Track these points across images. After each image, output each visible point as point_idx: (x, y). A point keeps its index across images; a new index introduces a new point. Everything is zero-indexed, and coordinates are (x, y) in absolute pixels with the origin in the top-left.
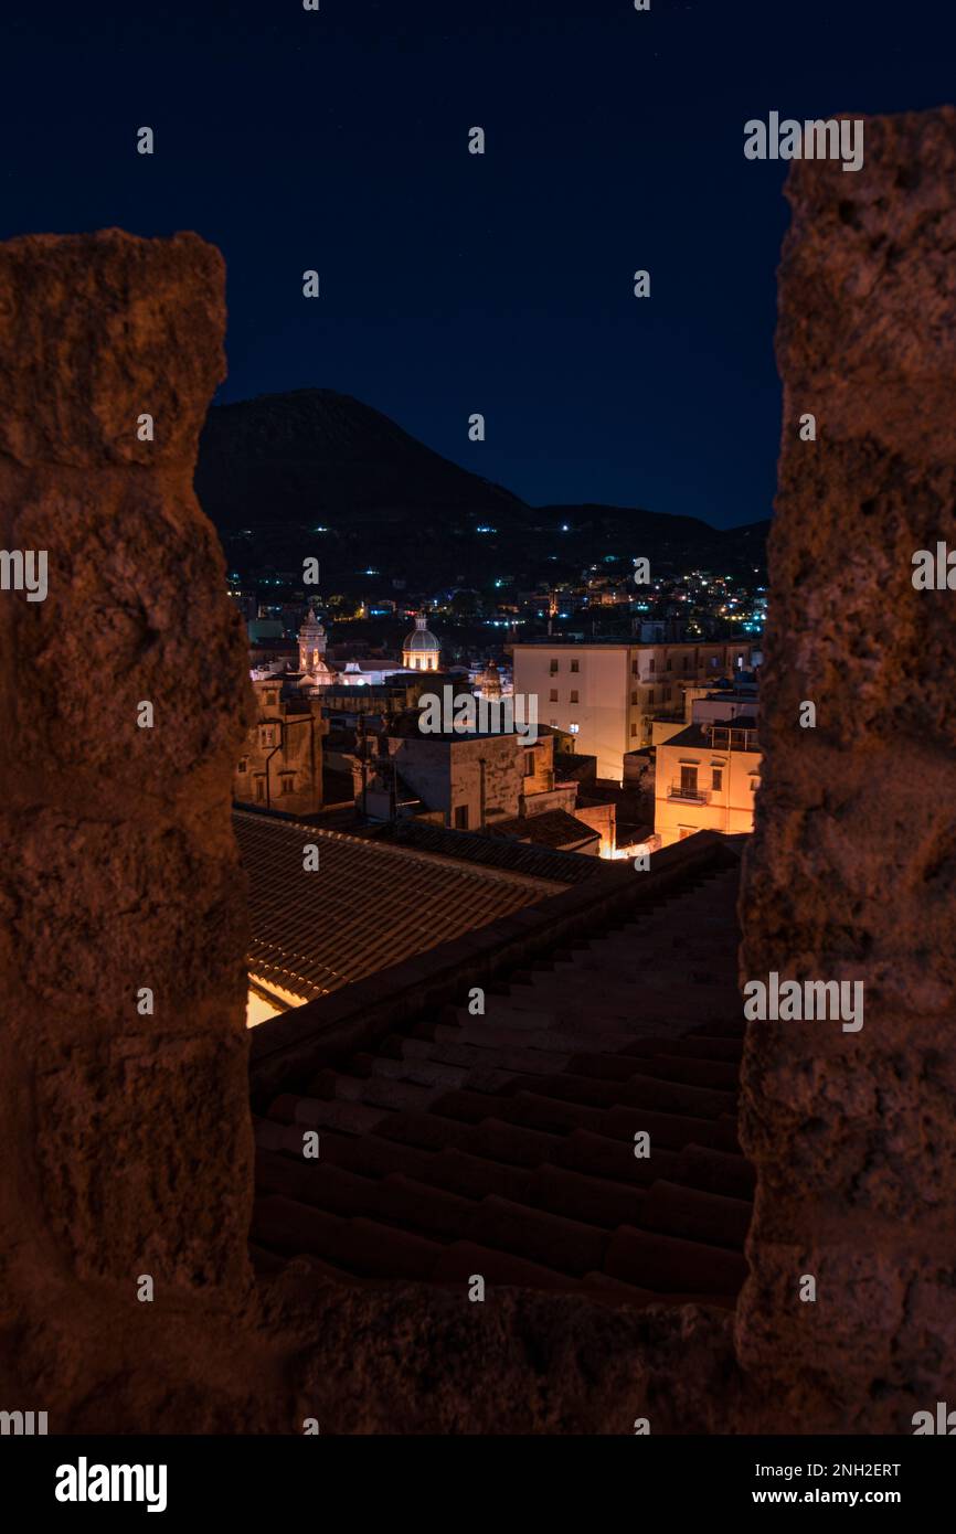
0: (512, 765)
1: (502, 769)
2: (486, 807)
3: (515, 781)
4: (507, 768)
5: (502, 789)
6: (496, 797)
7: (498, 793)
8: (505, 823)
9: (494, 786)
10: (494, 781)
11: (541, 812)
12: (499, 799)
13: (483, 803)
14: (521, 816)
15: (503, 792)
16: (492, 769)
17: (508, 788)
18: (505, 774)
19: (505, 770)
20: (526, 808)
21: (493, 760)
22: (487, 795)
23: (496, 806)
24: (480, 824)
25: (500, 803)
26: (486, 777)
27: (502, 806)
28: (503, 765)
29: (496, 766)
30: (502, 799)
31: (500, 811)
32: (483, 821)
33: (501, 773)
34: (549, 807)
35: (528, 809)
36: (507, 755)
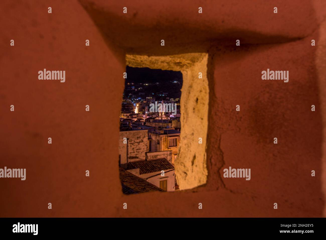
0: (142, 141)
1: (137, 142)
2: (129, 156)
3: (143, 147)
4: (139, 142)
5: (137, 149)
6: (134, 152)
7: (135, 151)
8: (138, 162)
9: (133, 149)
10: (133, 147)
11: (155, 159)
12: (136, 153)
13: (127, 154)
14: (146, 160)
15: (138, 151)
16: (133, 142)
17: (141, 149)
18: (139, 144)
19: (139, 143)
20: (148, 157)
21: (133, 139)
22: (129, 151)
23: (135, 156)
24: (126, 162)
25: (136, 155)
26: (129, 145)
27: (137, 156)
28: (138, 141)
29: (134, 141)
30: (137, 153)
31: (136, 157)
32: (127, 161)
33: (137, 144)
34: (159, 157)
35: (149, 157)
36: (140, 137)
